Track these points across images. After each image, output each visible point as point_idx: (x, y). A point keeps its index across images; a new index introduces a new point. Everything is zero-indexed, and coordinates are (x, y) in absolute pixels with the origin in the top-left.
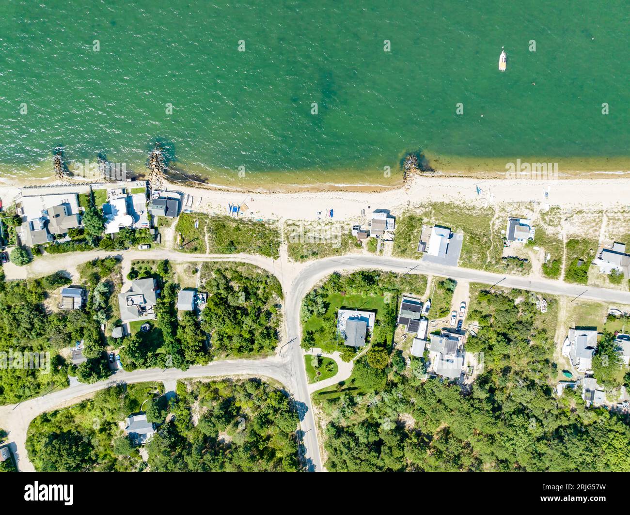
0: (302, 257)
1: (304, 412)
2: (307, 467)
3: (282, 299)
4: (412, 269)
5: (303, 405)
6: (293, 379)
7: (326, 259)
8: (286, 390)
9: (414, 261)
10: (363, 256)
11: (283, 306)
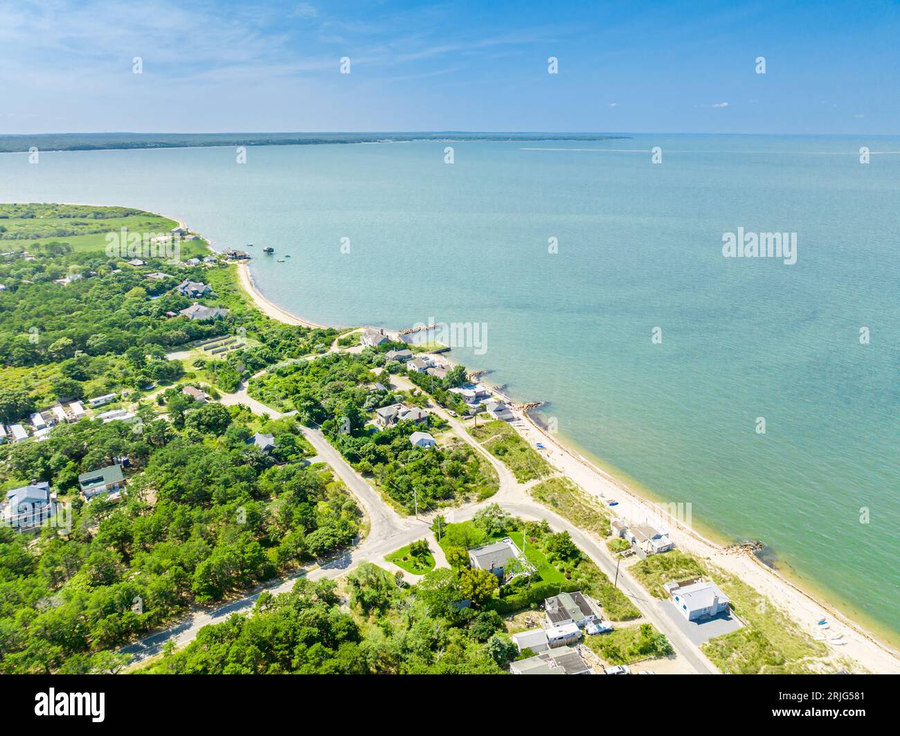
0: (541, 498)
1: (337, 567)
2: (246, 599)
3: (478, 501)
4: (633, 596)
5: (348, 561)
6: (380, 542)
7: (559, 517)
8: (361, 541)
9: (647, 595)
10: (597, 545)
11: (470, 504)
